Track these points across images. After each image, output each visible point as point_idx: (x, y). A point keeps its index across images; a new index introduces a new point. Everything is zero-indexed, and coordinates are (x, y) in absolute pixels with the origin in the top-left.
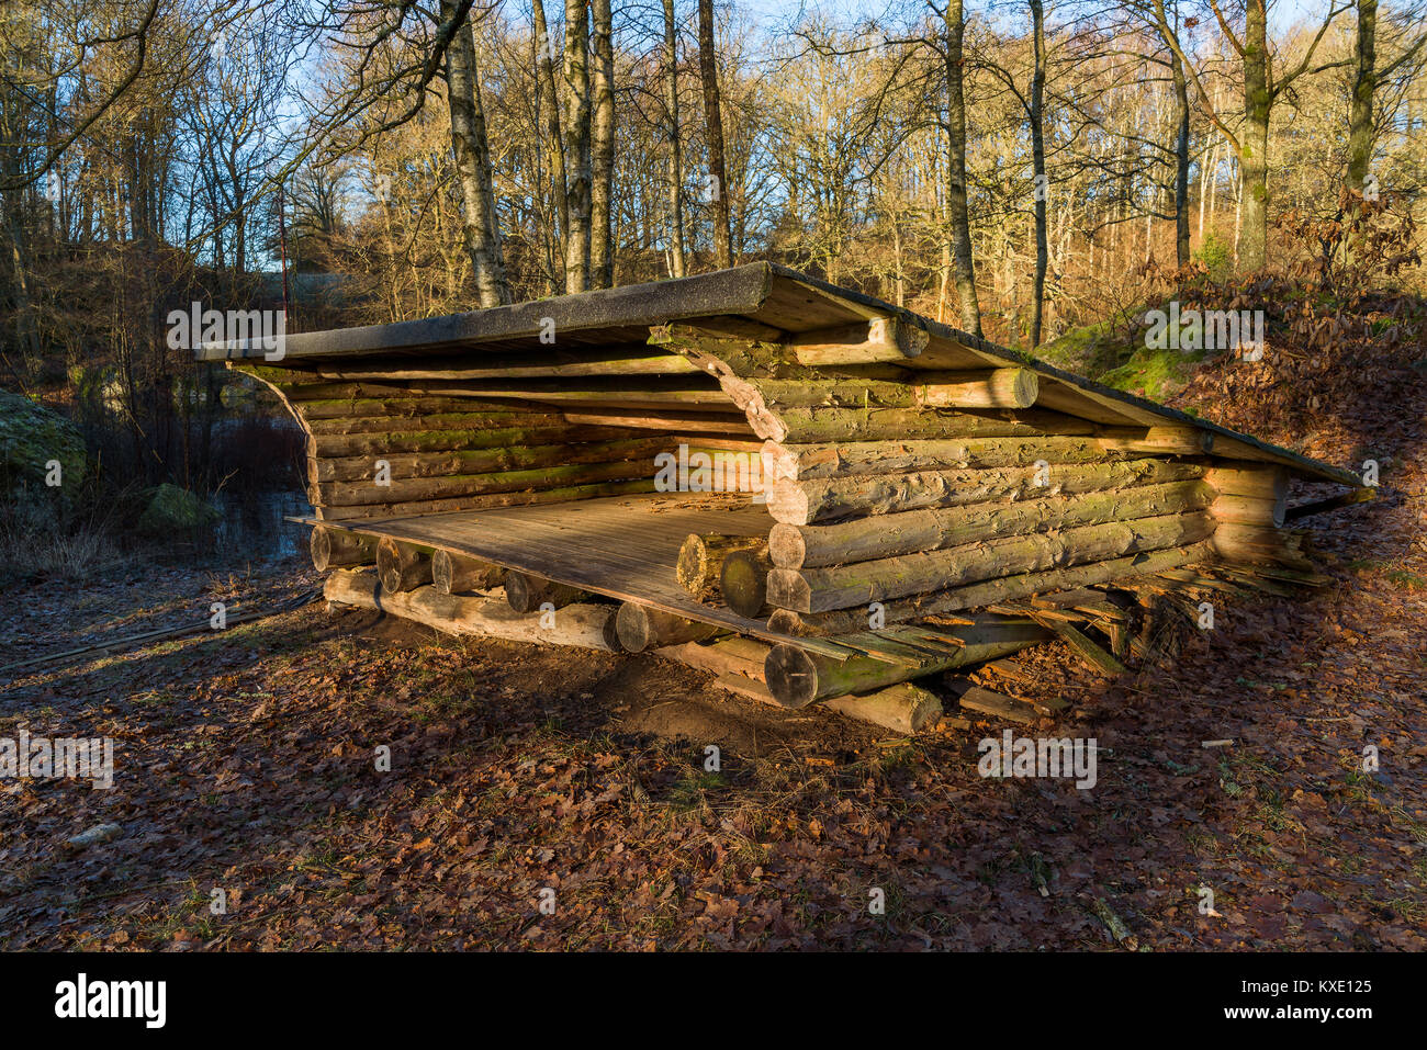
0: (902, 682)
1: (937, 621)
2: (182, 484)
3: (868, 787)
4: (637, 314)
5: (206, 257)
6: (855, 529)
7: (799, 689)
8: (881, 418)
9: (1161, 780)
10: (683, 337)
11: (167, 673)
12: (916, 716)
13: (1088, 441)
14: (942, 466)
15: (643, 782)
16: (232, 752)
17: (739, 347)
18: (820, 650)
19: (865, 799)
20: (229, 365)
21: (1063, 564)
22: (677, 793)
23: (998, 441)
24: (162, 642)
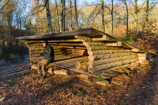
0: (104, 80)
1: (108, 72)
2: (14, 54)
3: (102, 94)
4: (73, 34)
5: (17, 28)
6: (99, 61)
7: (92, 81)
8: (102, 47)
9: (138, 92)
10: (79, 37)
11: (12, 77)
12: (106, 84)
13: (125, 50)
14: (109, 53)
15: (73, 93)
16: (20, 88)
17: (86, 38)
18: (95, 76)
19: (102, 95)
20: (20, 40)
21: (122, 65)
22: (78, 94)
23: (115, 50)
24: (11, 73)
